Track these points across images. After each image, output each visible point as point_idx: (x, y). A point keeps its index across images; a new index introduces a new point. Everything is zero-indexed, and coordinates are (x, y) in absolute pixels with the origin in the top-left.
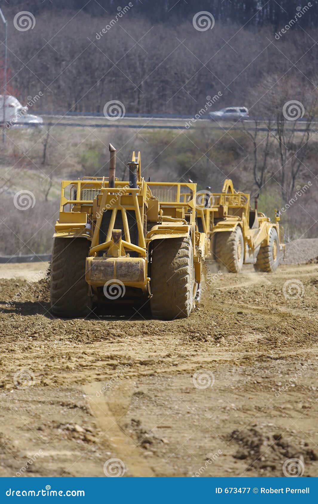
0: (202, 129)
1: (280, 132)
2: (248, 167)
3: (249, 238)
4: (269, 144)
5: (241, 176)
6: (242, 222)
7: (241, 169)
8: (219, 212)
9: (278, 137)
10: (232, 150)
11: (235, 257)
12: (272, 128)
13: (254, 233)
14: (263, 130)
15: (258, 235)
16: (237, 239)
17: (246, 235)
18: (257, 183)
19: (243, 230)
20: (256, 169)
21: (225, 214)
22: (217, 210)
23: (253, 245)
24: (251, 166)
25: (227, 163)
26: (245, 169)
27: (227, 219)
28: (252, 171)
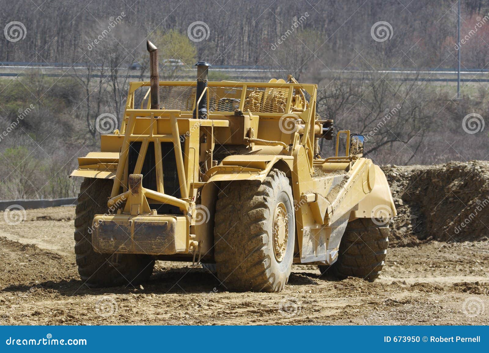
0: (32, 76)
1: (113, 78)
2: (80, 114)
3: (310, 198)
4: (102, 91)
5: (74, 124)
6: (292, 157)
7: (73, 117)
8: (231, 128)
9: (111, 83)
10: (64, 98)
11: (268, 249)
12: (105, 74)
13: (329, 186)
14: (97, 76)
15: (342, 191)
16: (273, 202)
17: (302, 190)
18: (90, 131)
19: (292, 178)
20: (90, 118)
21: (248, 135)
22: (225, 123)
23: (323, 216)
24: (83, 113)
25: (58, 111)
26: (77, 117)
27: (255, 148)
28: (85, 119)
